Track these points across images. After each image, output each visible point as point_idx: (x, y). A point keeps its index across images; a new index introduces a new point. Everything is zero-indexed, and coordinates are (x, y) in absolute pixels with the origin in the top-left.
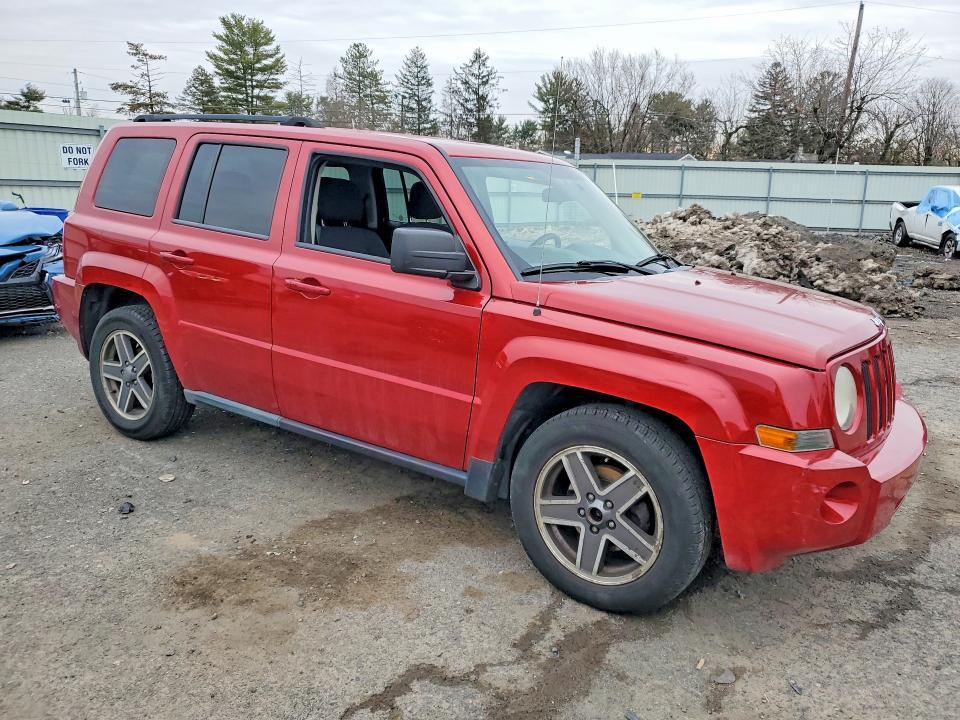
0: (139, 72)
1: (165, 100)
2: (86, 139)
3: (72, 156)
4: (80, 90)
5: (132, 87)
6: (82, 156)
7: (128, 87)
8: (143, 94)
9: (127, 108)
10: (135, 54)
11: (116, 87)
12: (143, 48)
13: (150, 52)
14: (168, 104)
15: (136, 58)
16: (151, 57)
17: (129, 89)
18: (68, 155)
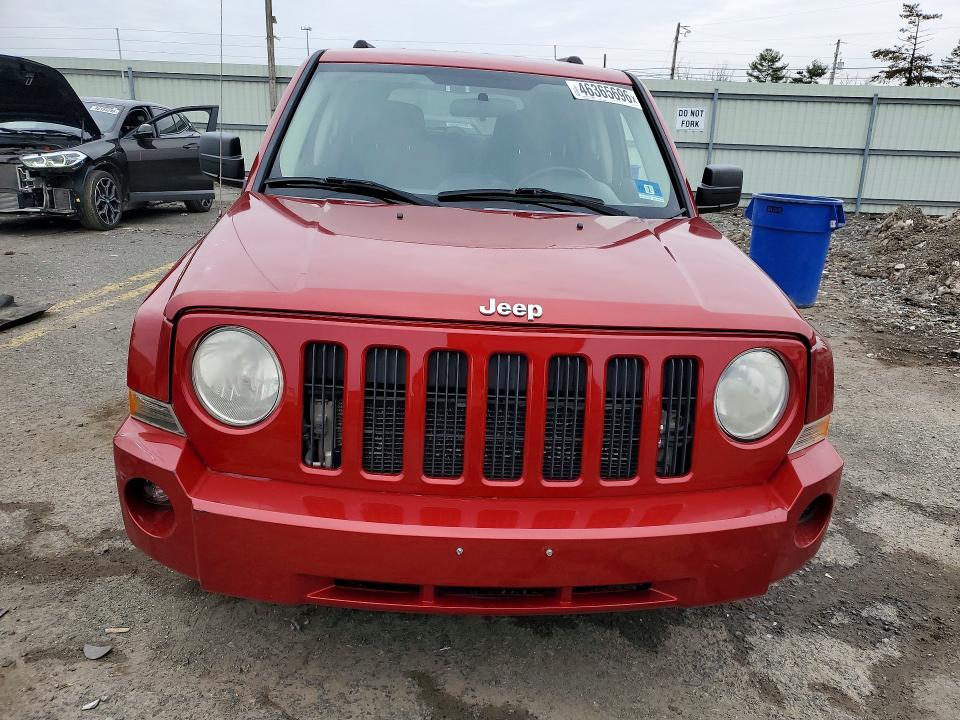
0: (907, 34)
1: (928, 64)
2: (701, 101)
3: (686, 119)
4: (838, 61)
5: (894, 52)
6: (695, 119)
7: (891, 52)
8: (904, 59)
9: (883, 75)
10: (907, 17)
11: (877, 54)
12: (919, 8)
13: (924, 13)
14: (929, 67)
15: (908, 20)
16: (924, 17)
17: (891, 56)
18: (683, 118)
